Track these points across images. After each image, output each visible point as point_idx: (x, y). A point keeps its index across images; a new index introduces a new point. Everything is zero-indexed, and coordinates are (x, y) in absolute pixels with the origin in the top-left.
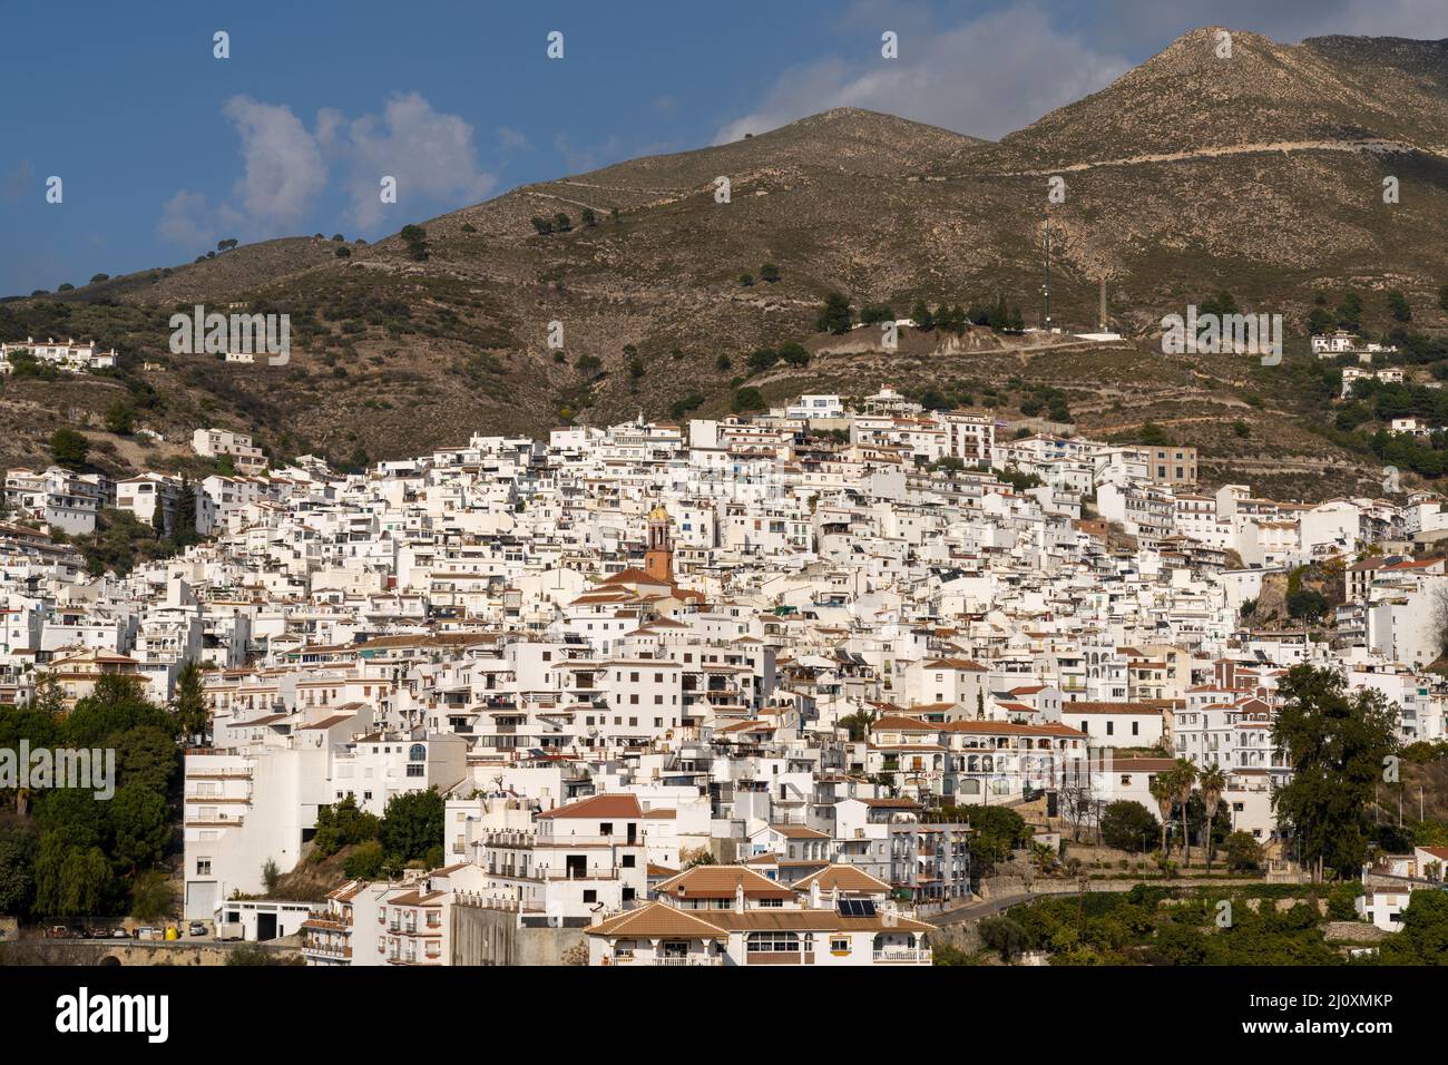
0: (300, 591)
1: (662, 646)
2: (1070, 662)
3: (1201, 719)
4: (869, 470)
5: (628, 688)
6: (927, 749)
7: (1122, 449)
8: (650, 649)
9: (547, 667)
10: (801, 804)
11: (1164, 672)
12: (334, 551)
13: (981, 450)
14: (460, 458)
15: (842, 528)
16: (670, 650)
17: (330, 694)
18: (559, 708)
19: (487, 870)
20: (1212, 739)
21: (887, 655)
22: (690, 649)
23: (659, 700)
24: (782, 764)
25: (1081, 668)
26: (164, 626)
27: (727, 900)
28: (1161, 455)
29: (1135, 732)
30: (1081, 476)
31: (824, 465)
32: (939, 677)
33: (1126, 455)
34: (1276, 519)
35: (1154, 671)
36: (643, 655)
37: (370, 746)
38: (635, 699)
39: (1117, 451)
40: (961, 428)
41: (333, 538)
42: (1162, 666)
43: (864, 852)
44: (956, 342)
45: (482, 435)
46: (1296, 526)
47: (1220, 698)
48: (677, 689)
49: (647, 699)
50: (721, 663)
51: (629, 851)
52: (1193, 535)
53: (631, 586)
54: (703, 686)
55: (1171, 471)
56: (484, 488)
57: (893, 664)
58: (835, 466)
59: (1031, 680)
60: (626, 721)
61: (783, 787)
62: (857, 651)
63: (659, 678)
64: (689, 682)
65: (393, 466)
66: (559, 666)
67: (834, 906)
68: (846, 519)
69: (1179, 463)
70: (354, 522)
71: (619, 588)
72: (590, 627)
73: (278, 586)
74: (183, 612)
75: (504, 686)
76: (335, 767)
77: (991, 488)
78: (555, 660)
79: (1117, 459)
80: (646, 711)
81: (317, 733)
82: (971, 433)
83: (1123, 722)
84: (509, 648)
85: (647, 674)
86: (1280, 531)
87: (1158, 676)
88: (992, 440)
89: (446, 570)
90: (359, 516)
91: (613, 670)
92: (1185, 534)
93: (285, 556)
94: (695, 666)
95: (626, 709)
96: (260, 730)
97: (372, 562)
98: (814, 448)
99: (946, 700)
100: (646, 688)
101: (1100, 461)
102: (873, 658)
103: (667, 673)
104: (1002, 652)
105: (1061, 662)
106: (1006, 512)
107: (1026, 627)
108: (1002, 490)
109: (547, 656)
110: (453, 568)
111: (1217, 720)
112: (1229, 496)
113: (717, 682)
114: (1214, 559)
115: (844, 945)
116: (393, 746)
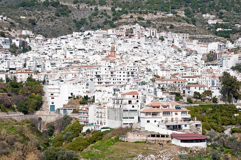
0: (51, 58)
1: (124, 67)
2: (182, 69)
3: (205, 78)
4: (139, 38)
5: (119, 74)
6: (165, 84)
7: (177, 34)
8: (122, 68)
9: (106, 71)
10: (152, 92)
11: (197, 71)
12: (55, 51)
13: (155, 34)
14: (72, 36)
15: (137, 47)
16: (125, 68)
17: (66, 75)
18: (108, 77)
19: (113, 103)
20: (207, 81)
21: (154, 69)
22: (128, 68)
23: (124, 76)
24: (149, 86)
25: (184, 70)
26: (31, 64)
27: (159, 107)
28: (183, 35)
29: (193, 80)
30: (171, 39)
31: (132, 37)
32: (163, 72)
33: (178, 35)
34: (202, 45)
35: (195, 71)
36: (121, 69)
37: (79, 84)
38: (120, 76)
39: (176, 34)
40: (151, 31)
41: (55, 49)
42: (196, 70)
43: (163, 100)
44: (147, 16)
45: (75, 32)
46: (207, 47)
47: (208, 75)
48: (127, 74)
49: (122, 76)
50: (132, 70)
51: (137, 100)
52: (189, 48)
53: (110, 58)
54: (130, 74)
55: (185, 38)
56: (78, 41)
57: (155, 70)
58: (134, 37)
59: (176, 72)
60: (119, 79)
61: (149, 90)
62: (149, 68)
63: (124, 73)
64: (128, 73)
65: (61, 37)
66: (108, 71)
67: (175, 108)
68: (137, 46)
69: (186, 36)
70: (58, 47)
71: (108, 58)
72: (106, 64)
73: (47, 57)
74: (33, 62)
75: (98, 74)
76: (73, 87)
77: (158, 41)
78: (107, 70)
79: (177, 36)
80: (122, 78)
81: (70, 82)
82: (153, 32)
83: (191, 79)
84: (99, 68)
85: (122, 72)
86: (204, 47)
87: (196, 71)
88: (156, 33)
89: (75, 55)
90: (58, 46)
91: (117, 72)
92: (188, 48)
93: (47, 52)
94: (129, 71)
95: (119, 78)
96: (58, 81)
97: (62, 54)
98: (130, 34)
99: (164, 76)
100: (122, 74)
101: (174, 36)
102: (152, 69)
103: (125, 72)
104: (170, 68)
105: (180, 69)
106: (161, 45)
107: (173, 64)
108: (160, 41)
109: (106, 69)
110: (76, 54)
111: (208, 79)
112: (195, 42)
113: (132, 73)
114: (194, 52)
115: (177, 114)
116: (83, 84)
